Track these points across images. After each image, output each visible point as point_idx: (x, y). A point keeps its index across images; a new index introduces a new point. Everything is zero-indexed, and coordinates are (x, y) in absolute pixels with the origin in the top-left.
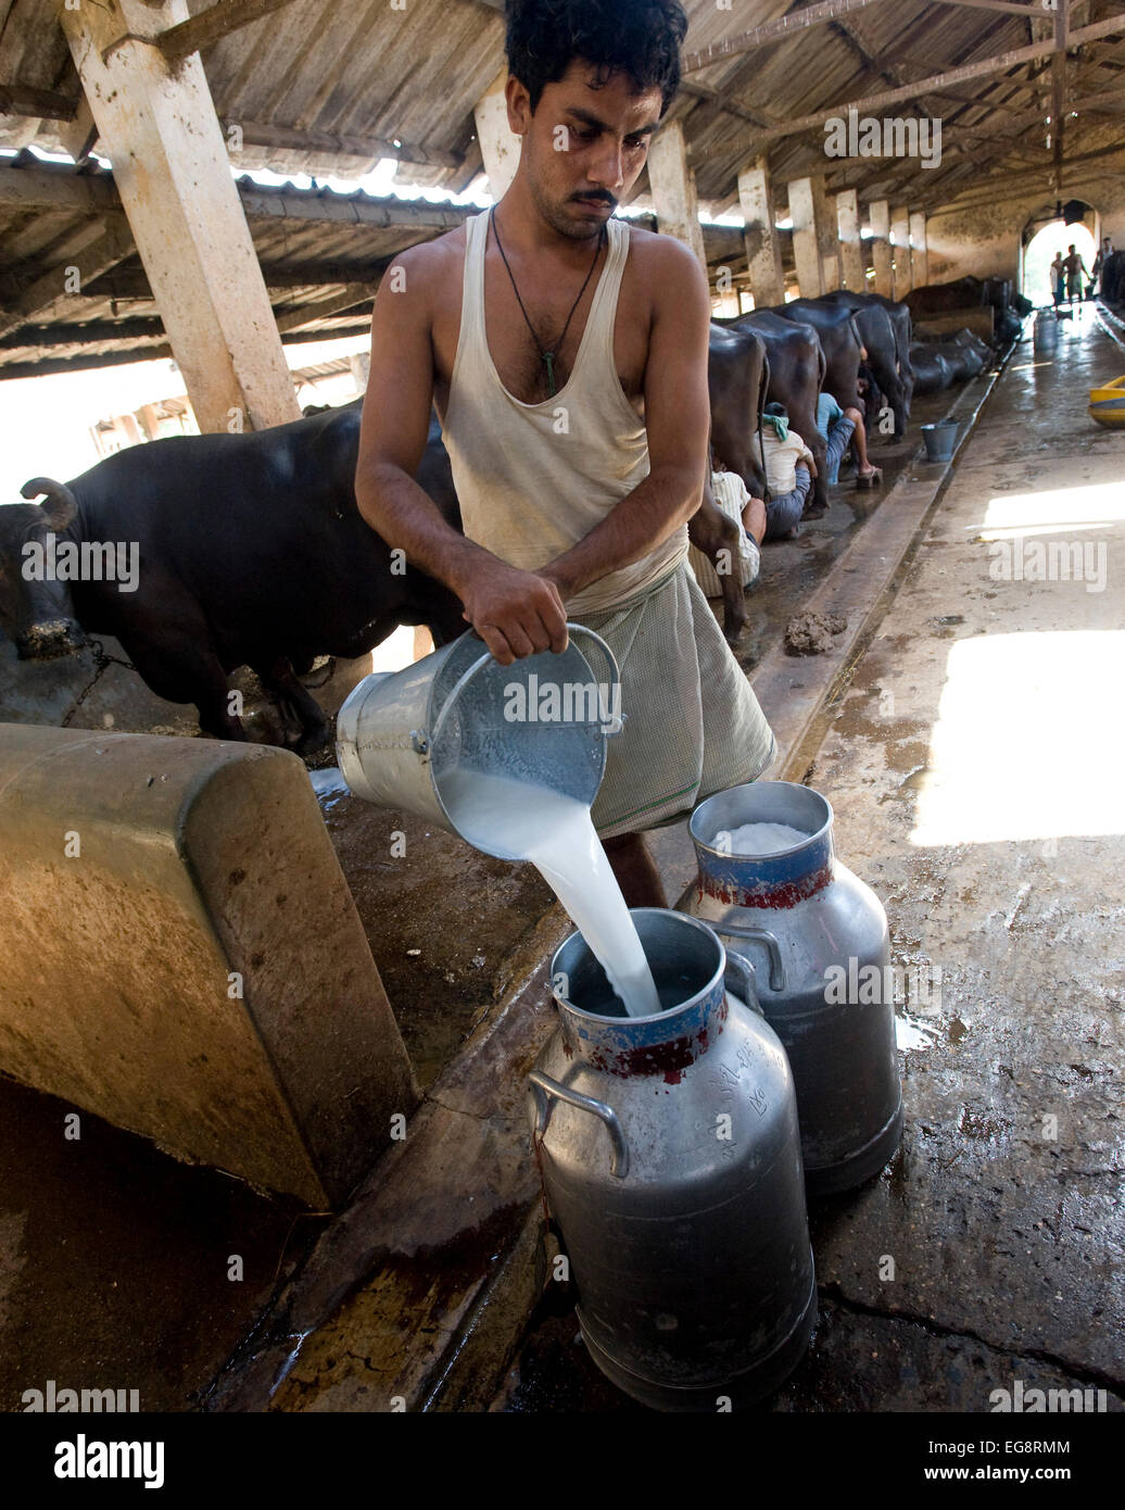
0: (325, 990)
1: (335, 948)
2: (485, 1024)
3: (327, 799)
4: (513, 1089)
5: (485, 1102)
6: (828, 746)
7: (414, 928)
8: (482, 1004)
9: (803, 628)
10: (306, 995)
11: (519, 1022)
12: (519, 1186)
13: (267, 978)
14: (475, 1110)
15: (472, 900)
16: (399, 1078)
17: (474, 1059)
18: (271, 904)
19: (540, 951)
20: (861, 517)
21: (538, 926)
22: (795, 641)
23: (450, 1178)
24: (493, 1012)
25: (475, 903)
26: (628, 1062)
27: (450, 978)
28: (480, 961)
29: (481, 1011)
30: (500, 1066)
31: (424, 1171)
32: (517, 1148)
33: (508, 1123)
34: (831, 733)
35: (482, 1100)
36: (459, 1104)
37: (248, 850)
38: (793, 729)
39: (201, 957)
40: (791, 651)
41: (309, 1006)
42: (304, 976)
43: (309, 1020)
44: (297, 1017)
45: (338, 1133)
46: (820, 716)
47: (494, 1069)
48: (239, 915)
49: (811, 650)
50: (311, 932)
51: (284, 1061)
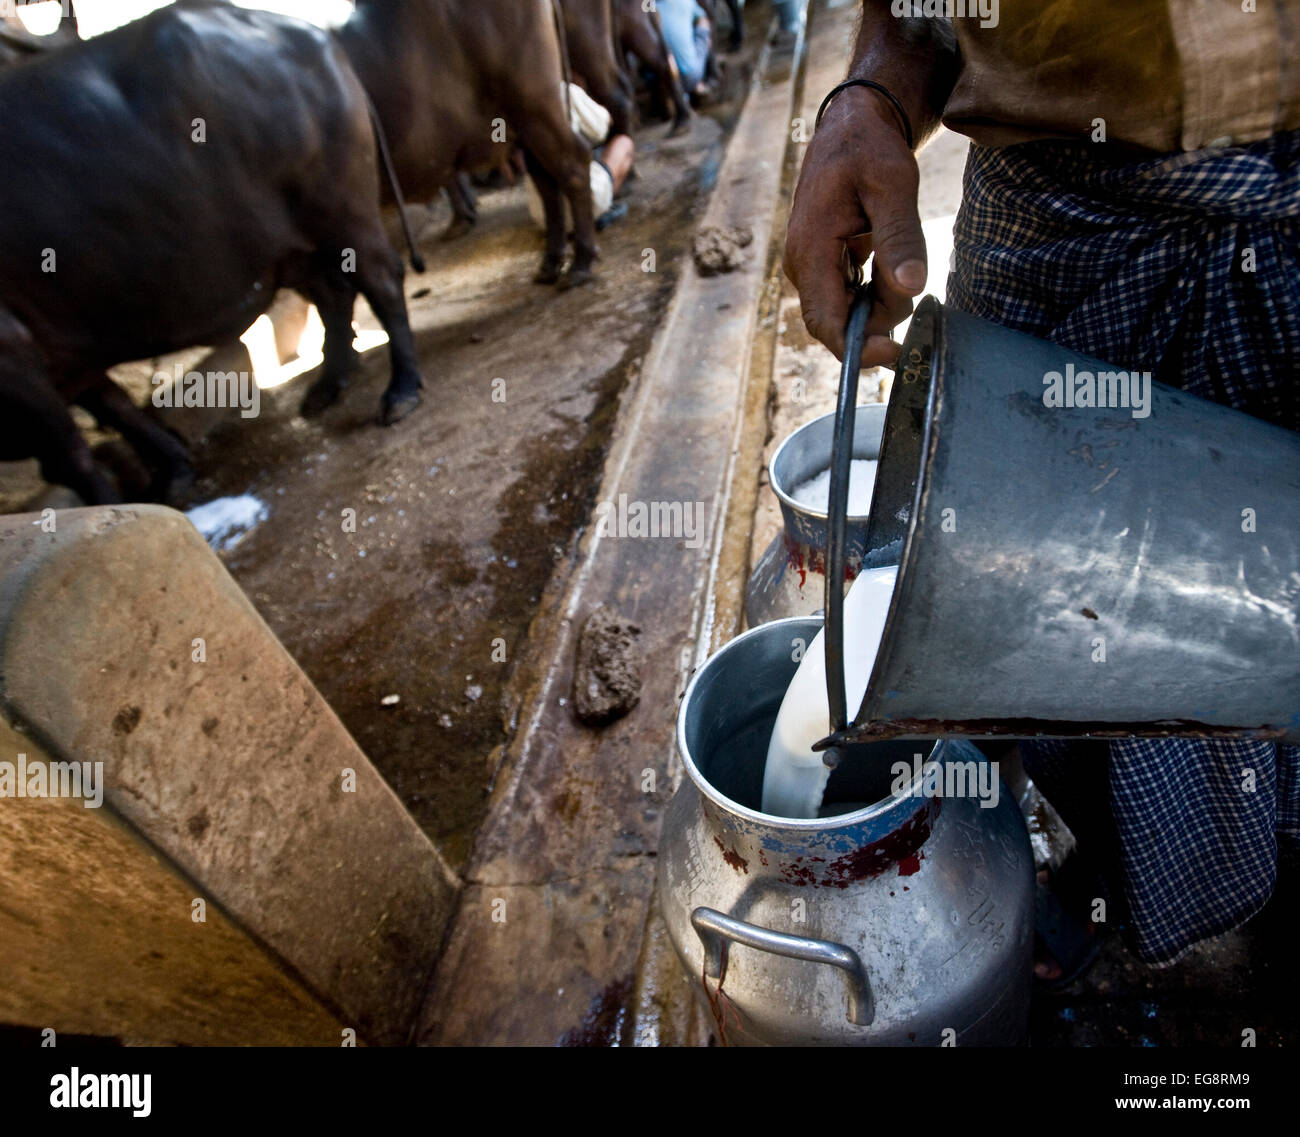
0: (308, 819)
1: (308, 759)
2: (507, 770)
3: (223, 539)
4: (565, 838)
5: (537, 863)
6: (784, 364)
7: (381, 668)
8: (494, 744)
9: (712, 245)
10: (285, 837)
11: (545, 753)
12: (614, 956)
13: (222, 841)
14: (527, 877)
15: (441, 619)
16: (430, 876)
17: (508, 816)
18: (196, 739)
19: (544, 663)
20: (728, 127)
21: (531, 633)
22: (707, 260)
23: (525, 973)
24: (513, 748)
25: (446, 623)
26: (848, 867)
27: (446, 721)
28: (476, 691)
29: (497, 753)
30: (540, 814)
31: (490, 972)
32: (594, 911)
33: (574, 882)
34: (781, 350)
35: (532, 862)
36: (506, 876)
37: (133, 674)
38: (736, 352)
39: (104, 847)
40: (705, 271)
41: (293, 850)
42: (274, 815)
43: (298, 867)
44: (281, 870)
45: (375, 980)
46: (758, 335)
47: (534, 819)
48: (148, 774)
49: (726, 267)
50: (268, 753)
51: (277, 936)
